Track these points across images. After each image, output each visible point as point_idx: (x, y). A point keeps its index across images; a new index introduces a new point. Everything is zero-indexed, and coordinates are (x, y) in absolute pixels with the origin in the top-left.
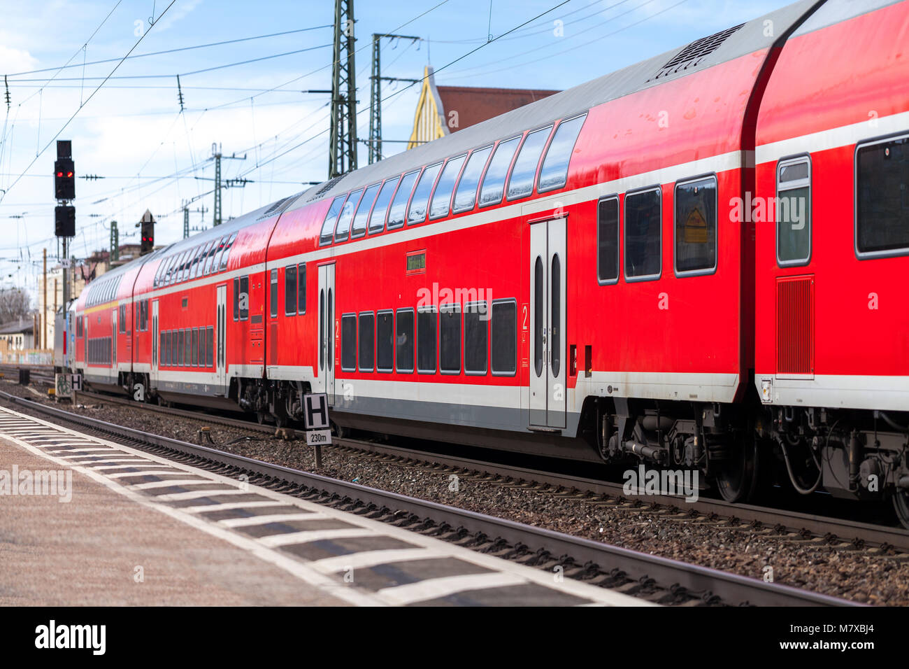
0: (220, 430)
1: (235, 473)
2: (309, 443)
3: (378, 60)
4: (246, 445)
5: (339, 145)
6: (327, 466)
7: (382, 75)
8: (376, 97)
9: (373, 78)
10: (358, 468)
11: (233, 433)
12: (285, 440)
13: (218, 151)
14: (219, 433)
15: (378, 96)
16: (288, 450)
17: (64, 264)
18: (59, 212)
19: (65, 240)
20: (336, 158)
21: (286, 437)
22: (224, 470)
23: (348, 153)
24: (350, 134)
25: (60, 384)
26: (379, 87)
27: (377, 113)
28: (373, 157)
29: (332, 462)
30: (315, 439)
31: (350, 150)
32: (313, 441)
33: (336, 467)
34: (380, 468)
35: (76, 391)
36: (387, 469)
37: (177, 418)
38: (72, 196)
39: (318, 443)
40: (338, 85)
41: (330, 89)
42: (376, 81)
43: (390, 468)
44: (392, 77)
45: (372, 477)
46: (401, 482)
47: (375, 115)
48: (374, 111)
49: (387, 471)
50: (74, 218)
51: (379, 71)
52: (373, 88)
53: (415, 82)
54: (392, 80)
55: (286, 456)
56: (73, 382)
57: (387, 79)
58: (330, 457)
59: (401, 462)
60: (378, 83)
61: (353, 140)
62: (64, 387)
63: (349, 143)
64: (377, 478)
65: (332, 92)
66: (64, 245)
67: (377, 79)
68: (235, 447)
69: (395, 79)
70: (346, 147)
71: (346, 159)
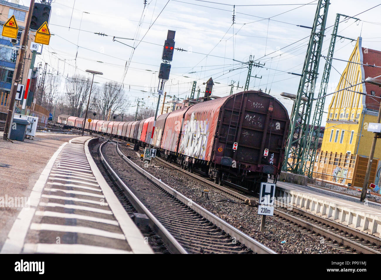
0: (216, 192)
1: (205, 224)
2: (259, 213)
3: (337, 27)
4: (227, 204)
5: (311, 57)
6: (268, 228)
7: (337, 34)
8: (332, 44)
9: (333, 35)
10: (286, 234)
11: (223, 195)
12: (249, 206)
13: (252, 60)
14: (215, 194)
15: (333, 44)
16: (249, 213)
17: (160, 92)
18: (163, 66)
19: (163, 81)
20: (308, 63)
21: (250, 204)
22: (200, 220)
23: (314, 62)
24: (317, 52)
25: (147, 153)
26: (335, 40)
27: (332, 52)
28: (325, 73)
29: (272, 226)
30: (263, 211)
31: (316, 60)
32: (262, 212)
33: (273, 230)
34: (300, 237)
35: (152, 157)
36: (305, 238)
37: (198, 181)
38: (171, 59)
39: (265, 214)
40: (316, 26)
41: (312, 27)
42: (334, 36)
43: (306, 238)
44: (342, 36)
45: (294, 242)
46: (312, 250)
47: (331, 53)
48: (330, 51)
49: (304, 240)
50: (169, 70)
51: (336, 32)
52: (332, 39)
53: (353, 40)
54: (342, 37)
55: (246, 216)
56: (152, 153)
57: (339, 36)
58: (271, 223)
59: (313, 234)
60: (335, 38)
61: (318, 55)
62: (148, 154)
63: (316, 57)
64: (297, 244)
65: (312, 28)
66: (162, 83)
67: (335, 35)
68: (220, 204)
69: (344, 37)
70: (315, 58)
71: (313, 64)
